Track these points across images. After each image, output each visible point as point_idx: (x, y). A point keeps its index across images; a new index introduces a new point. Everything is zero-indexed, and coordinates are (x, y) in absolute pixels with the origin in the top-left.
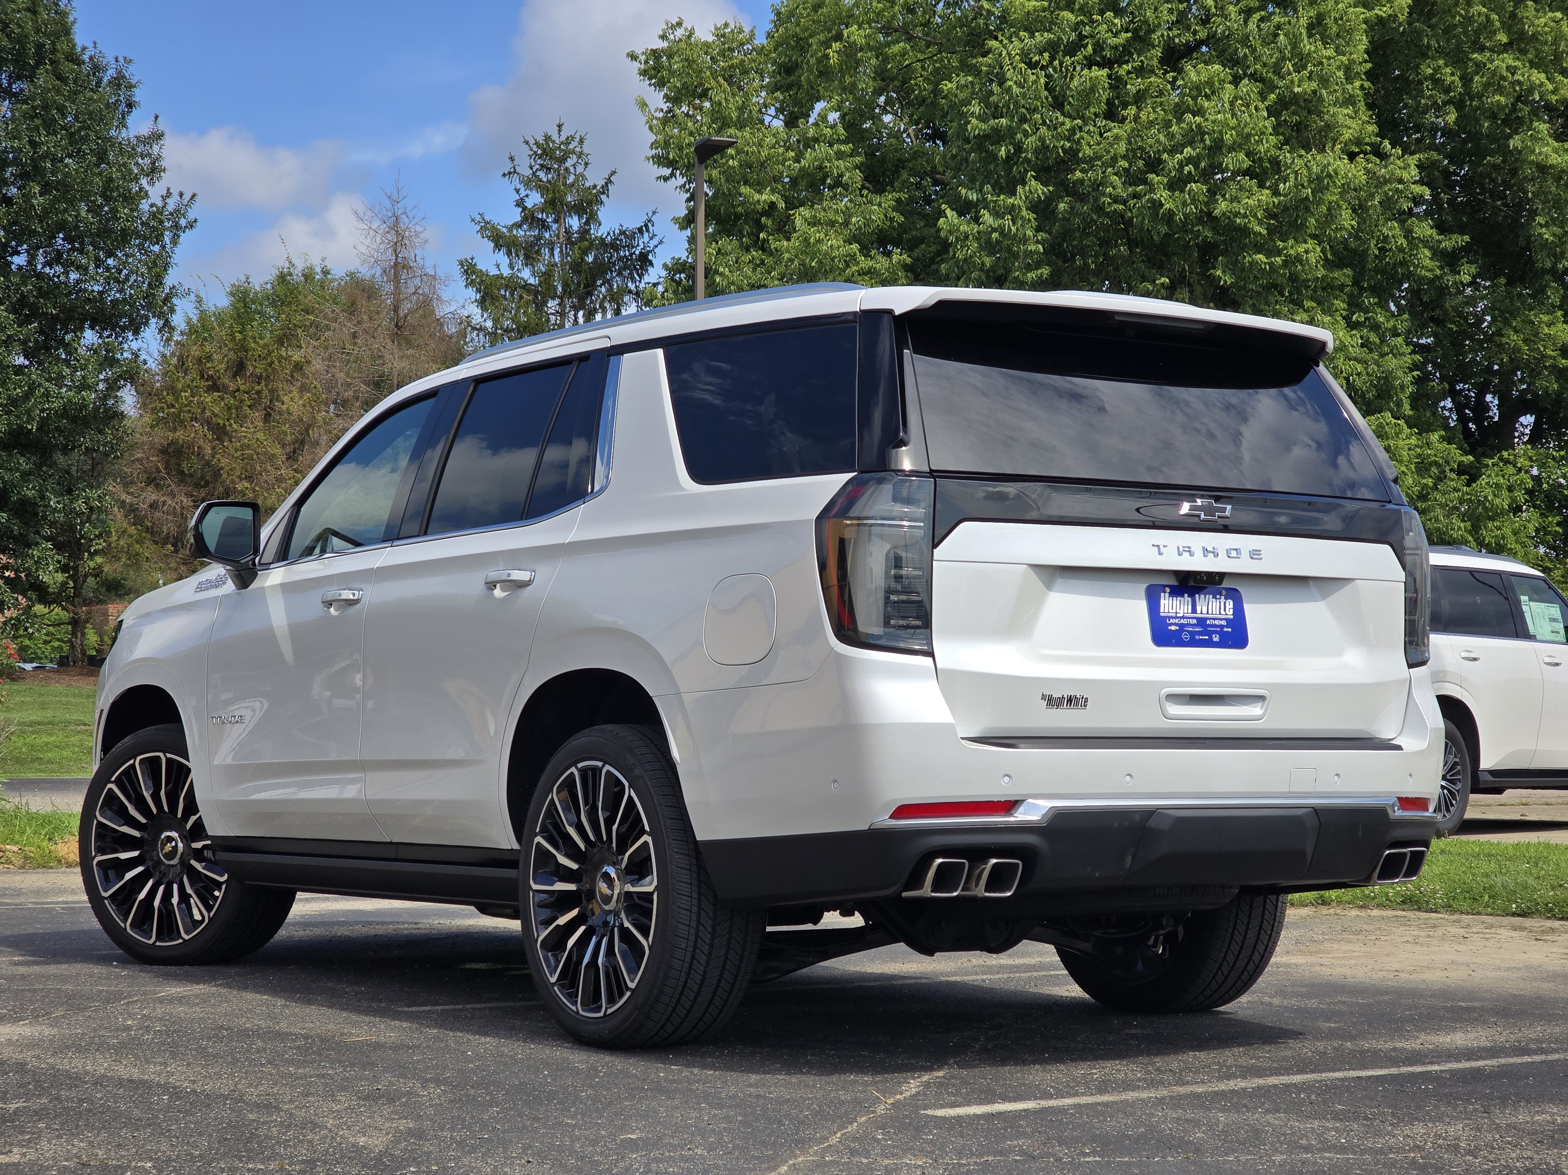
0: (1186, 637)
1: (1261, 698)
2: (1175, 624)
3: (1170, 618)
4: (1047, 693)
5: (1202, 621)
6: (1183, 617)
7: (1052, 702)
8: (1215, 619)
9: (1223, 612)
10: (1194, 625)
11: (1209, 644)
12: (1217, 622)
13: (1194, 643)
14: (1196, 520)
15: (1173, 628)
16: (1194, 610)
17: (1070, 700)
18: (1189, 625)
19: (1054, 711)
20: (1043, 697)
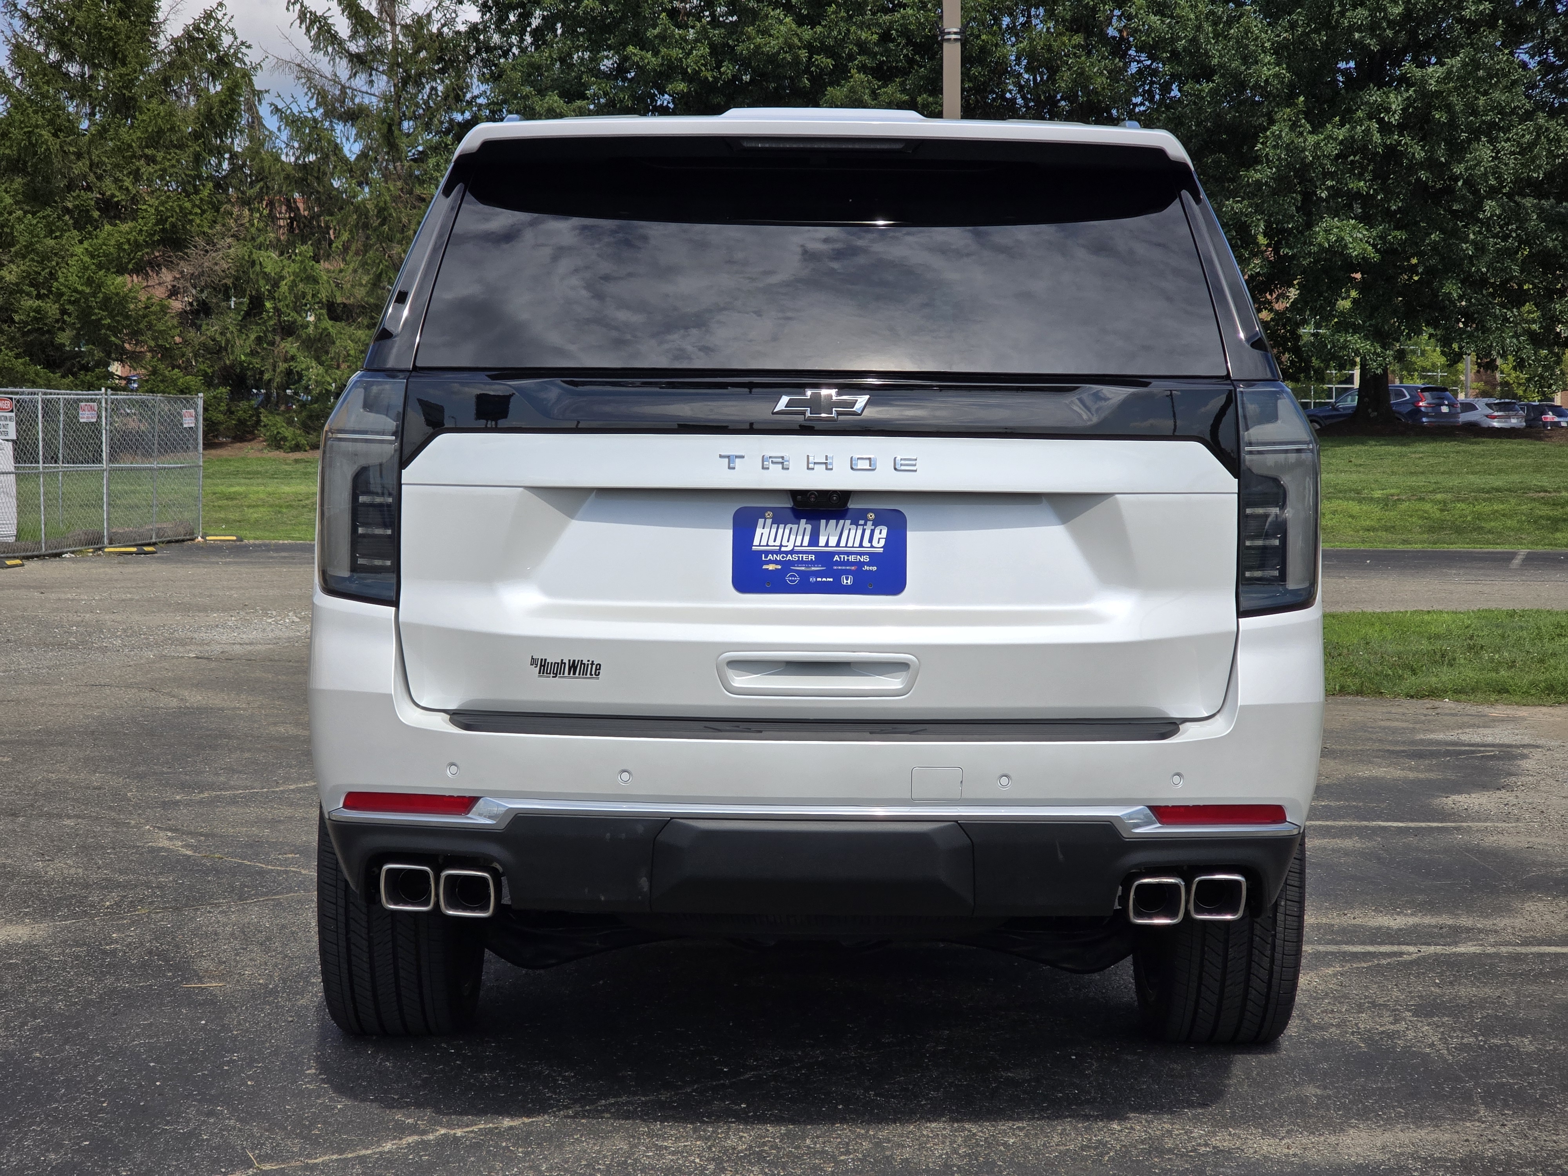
0: (791, 579)
1: (901, 666)
2: (776, 562)
3: (767, 553)
4: (538, 656)
5: (825, 558)
6: (792, 552)
7: (544, 667)
8: (848, 554)
9: (866, 543)
10: (811, 563)
11: (836, 588)
12: (852, 558)
13: (805, 586)
14: (800, 418)
15: (771, 567)
16: (814, 541)
17: (573, 667)
18: (800, 562)
19: (550, 681)
20: (534, 661)
